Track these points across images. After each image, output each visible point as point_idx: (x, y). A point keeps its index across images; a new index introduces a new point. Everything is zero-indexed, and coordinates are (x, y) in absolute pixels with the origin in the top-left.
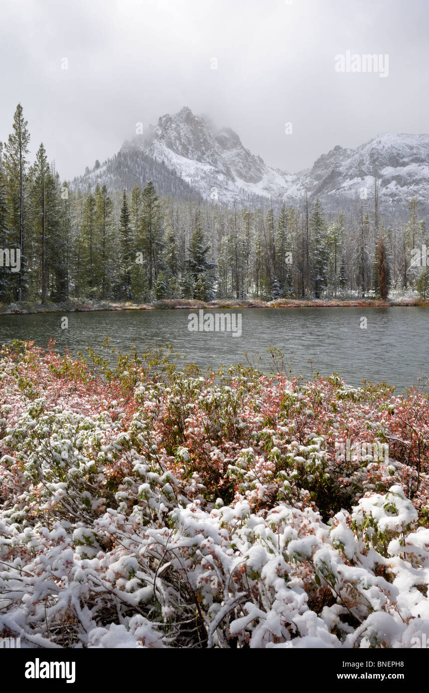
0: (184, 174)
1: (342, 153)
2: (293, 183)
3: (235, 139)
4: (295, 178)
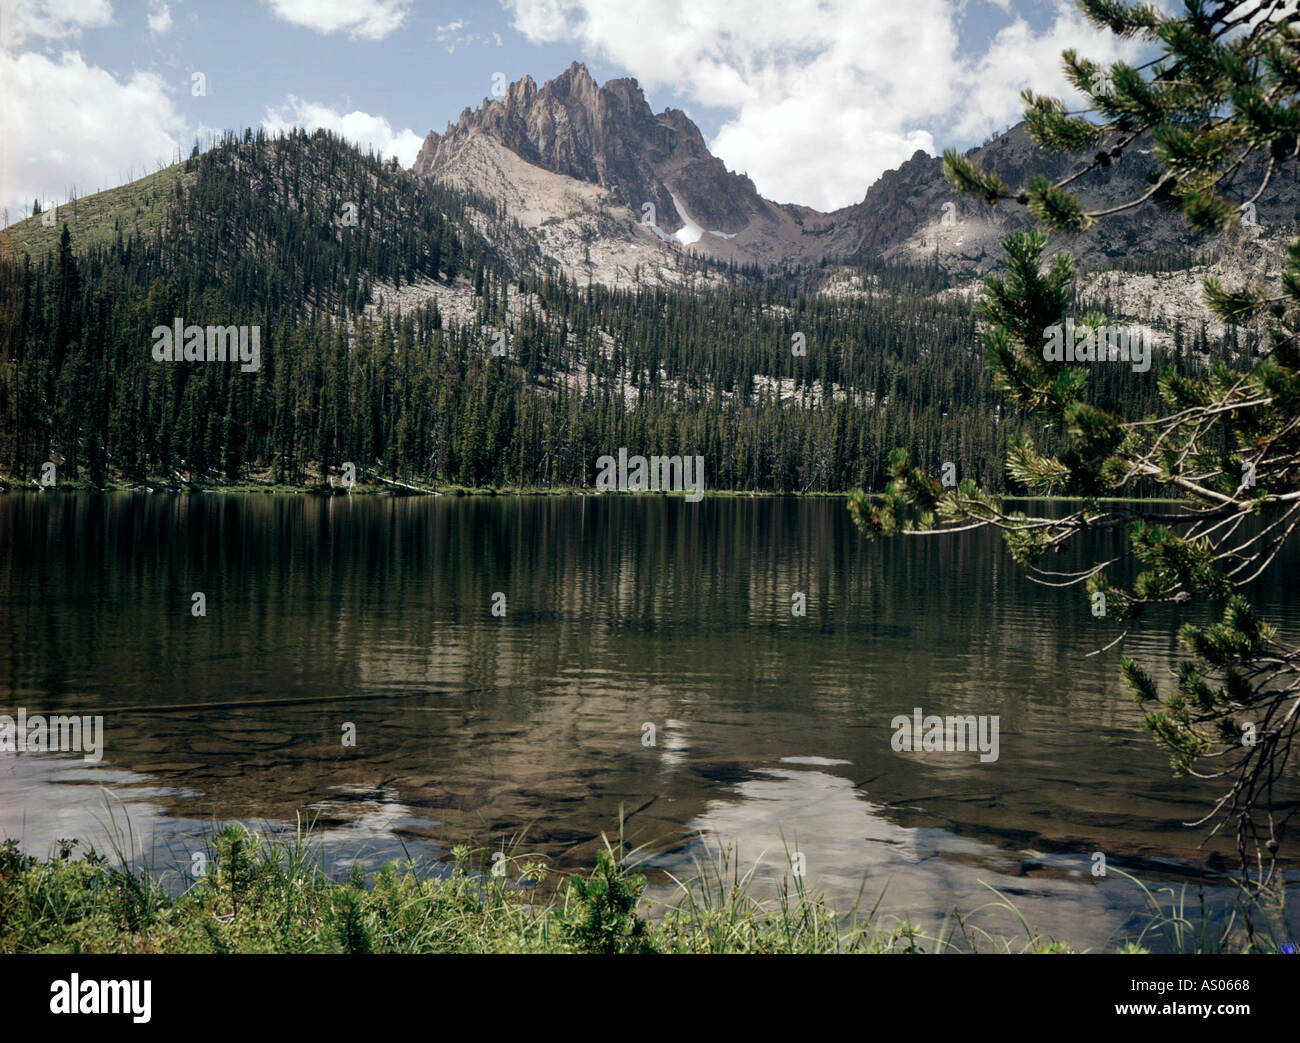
1: (929, 166)
2: (817, 233)
3: (690, 134)
4: (823, 223)
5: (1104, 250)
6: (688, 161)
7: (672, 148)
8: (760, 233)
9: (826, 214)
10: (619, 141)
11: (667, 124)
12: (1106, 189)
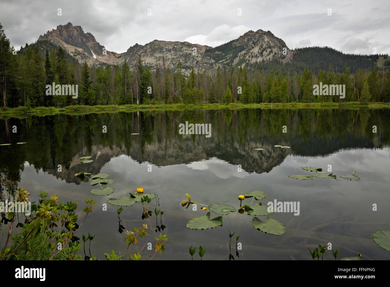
0: (70, 52)
1: (138, 46)
2: (118, 58)
3: (93, 38)
4: (119, 55)
5: (172, 63)
6: (93, 43)
7: (89, 40)
8: (108, 57)
9: (119, 54)
10: (80, 39)
11: (87, 35)
12: (171, 53)
